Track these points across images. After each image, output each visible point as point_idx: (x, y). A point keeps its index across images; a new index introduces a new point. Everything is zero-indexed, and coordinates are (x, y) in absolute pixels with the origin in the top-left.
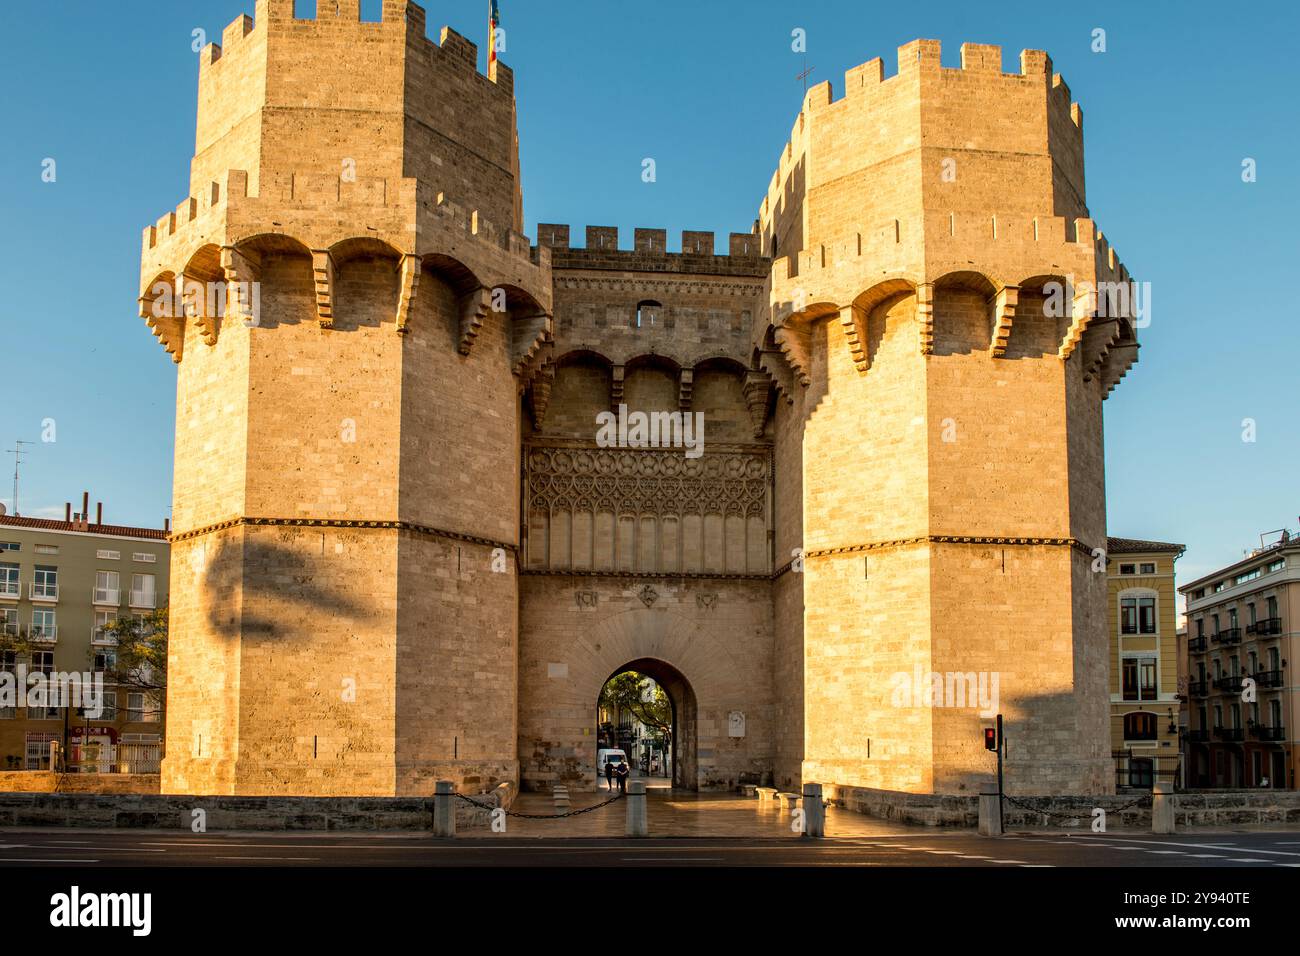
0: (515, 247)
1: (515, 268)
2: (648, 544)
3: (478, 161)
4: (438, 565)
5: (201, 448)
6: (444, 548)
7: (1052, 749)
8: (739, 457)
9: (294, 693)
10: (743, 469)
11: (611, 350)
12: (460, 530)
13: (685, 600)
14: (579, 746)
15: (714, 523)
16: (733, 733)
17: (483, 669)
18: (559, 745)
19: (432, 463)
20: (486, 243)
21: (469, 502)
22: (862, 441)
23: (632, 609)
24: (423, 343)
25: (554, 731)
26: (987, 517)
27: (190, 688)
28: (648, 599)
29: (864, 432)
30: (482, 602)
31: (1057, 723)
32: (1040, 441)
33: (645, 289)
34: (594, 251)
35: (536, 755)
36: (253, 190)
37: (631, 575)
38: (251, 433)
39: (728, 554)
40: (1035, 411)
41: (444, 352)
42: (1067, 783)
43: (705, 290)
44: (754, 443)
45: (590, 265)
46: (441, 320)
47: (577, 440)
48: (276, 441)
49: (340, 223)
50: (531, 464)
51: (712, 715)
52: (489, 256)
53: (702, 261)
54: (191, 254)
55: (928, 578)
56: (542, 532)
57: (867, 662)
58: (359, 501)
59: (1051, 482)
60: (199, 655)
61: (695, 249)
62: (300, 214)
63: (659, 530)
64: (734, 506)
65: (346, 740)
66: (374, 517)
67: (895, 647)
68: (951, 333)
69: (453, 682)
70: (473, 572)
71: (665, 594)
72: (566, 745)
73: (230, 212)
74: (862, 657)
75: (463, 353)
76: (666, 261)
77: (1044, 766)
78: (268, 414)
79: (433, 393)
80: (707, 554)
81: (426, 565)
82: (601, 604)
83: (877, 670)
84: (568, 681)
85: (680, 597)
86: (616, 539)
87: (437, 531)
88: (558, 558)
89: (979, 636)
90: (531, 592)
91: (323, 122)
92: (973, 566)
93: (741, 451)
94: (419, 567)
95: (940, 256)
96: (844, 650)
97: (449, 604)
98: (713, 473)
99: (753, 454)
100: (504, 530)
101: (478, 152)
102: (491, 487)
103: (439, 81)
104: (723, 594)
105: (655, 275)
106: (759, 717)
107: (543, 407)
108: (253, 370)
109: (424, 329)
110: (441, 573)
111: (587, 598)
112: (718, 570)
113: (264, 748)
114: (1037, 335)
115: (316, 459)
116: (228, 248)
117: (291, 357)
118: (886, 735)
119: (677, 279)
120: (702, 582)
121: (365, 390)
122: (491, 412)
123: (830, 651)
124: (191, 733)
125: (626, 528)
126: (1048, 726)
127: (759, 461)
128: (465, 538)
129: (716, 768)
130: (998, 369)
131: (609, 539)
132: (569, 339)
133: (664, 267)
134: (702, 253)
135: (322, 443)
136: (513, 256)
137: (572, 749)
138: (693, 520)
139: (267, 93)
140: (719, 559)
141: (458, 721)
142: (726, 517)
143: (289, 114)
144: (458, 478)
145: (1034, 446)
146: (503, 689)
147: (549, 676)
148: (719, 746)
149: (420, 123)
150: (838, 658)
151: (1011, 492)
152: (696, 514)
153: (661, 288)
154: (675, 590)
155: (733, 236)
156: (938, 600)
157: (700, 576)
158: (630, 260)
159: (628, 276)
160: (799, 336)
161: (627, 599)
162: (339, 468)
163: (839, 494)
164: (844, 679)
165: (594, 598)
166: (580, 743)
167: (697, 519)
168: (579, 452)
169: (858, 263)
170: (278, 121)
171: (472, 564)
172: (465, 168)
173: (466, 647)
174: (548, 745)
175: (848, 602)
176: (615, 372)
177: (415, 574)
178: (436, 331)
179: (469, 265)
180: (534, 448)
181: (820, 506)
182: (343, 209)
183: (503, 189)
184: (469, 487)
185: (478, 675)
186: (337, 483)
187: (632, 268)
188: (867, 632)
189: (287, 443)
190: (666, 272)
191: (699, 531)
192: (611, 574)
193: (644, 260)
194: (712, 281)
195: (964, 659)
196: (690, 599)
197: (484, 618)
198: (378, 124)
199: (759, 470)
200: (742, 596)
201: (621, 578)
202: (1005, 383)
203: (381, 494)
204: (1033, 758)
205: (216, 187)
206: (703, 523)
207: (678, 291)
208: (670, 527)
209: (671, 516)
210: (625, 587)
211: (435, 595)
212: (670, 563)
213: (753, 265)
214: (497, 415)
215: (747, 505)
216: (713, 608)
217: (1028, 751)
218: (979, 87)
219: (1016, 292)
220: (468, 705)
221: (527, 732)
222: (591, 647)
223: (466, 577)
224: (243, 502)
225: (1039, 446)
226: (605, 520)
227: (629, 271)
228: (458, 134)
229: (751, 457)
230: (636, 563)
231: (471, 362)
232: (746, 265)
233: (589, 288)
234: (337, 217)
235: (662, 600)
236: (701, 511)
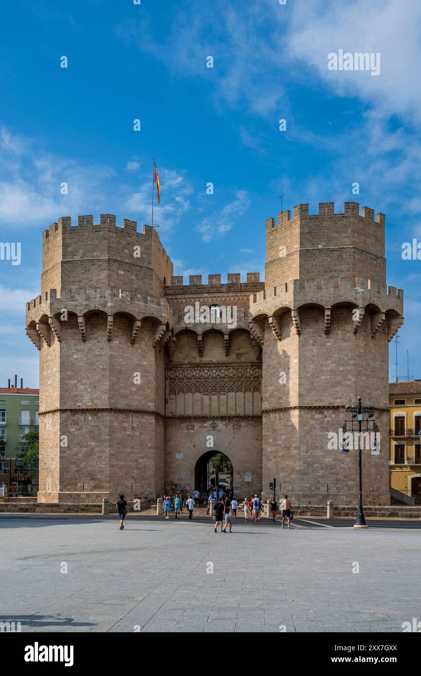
0: (150, 301)
1: (150, 309)
2: (215, 404)
3: (138, 268)
4: (124, 422)
5: (47, 382)
6: (126, 416)
7: (346, 488)
8: (250, 367)
9: (76, 469)
10: (252, 372)
11: (197, 328)
12: (132, 408)
13: (228, 427)
14: (188, 486)
15: (240, 395)
16: (247, 480)
17: (142, 458)
18: (180, 485)
19: (122, 385)
20: (138, 303)
21: (136, 398)
22: (279, 367)
23: (208, 431)
24: (117, 342)
25: (178, 479)
26: (321, 397)
27: (45, 467)
28: (214, 427)
29: (280, 364)
30: (141, 434)
31: (349, 478)
32: (344, 366)
33: (212, 300)
34: (192, 286)
35: (172, 489)
36: (58, 296)
37: (207, 417)
38: (61, 379)
39: (246, 407)
40: (343, 354)
41: (126, 344)
42: (352, 502)
43: (237, 298)
44: (256, 361)
45: (191, 292)
46: (124, 332)
47: (186, 364)
48: (69, 381)
49: (86, 305)
50: (169, 374)
51: (239, 473)
52: (140, 307)
53: (235, 286)
54: (40, 316)
55: (298, 422)
56: (174, 401)
57: (280, 454)
58: (96, 401)
59: (348, 383)
60: (48, 455)
61: (232, 281)
62: (73, 303)
63: (219, 398)
64: (248, 387)
65: (93, 485)
66: (101, 407)
67: (288, 448)
68: (308, 325)
69: (130, 463)
70: (138, 423)
71: (220, 425)
72: (182, 485)
73: (51, 304)
74: (278, 452)
75: (133, 343)
76: (221, 287)
77: (343, 495)
78: (66, 372)
79: (121, 359)
80: (237, 408)
81: (119, 422)
82: (195, 429)
83: (283, 457)
84: (183, 460)
85: (226, 425)
86: (202, 403)
87: (123, 410)
88: (180, 411)
89: (318, 444)
90: (169, 425)
91: (82, 265)
92: (316, 417)
93: (250, 365)
94: (117, 423)
95: (300, 298)
96: (273, 449)
97: (128, 436)
98: (240, 375)
99: (256, 366)
100: (150, 406)
101: (138, 264)
102: (145, 391)
103: (122, 241)
104: (243, 424)
105: (216, 294)
106: (257, 474)
107: (172, 352)
108: (61, 357)
109: (117, 337)
110: (125, 424)
111: (190, 427)
112: (242, 414)
113: (68, 488)
114: (344, 323)
115: (82, 387)
116: (51, 317)
117: (73, 351)
118: (285, 482)
119: (225, 295)
120: (235, 419)
121: (97, 362)
122: (144, 363)
123: (269, 449)
124: (46, 482)
125: (206, 398)
126: (345, 479)
127: (258, 369)
128: (134, 411)
129: (240, 494)
130: (327, 338)
131: (199, 403)
132: (180, 325)
133: (220, 290)
134: (235, 283)
135: (84, 381)
136: (150, 305)
137: (185, 487)
138: (232, 394)
139: (63, 256)
140: (242, 410)
141: (133, 477)
142: (245, 392)
143: (71, 263)
144: (131, 390)
145: (341, 368)
146: (150, 465)
147: (176, 458)
148: (241, 485)
149: (114, 260)
150: (271, 452)
151: (332, 387)
152: (233, 391)
153: (219, 299)
154: (224, 423)
155: (248, 274)
156: (302, 431)
157: (234, 417)
158: (206, 288)
159: (205, 295)
160: (259, 325)
161: (206, 427)
162: (89, 390)
163: (272, 388)
164: (273, 460)
165: (193, 426)
166: (188, 484)
167: (233, 394)
168: (187, 369)
169: (274, 299)
170: (67, 266)
171: (137, 420)
172: (132, 272)
173: (136, 450)
174: (176, 485)
175: (274, 430)
176: (198, 337)
177: (116, 426)
178: (122, 337)
179: (132, 313)
180: (170, 368)
181: (266, 392)
182: (87, 300)
183: (148, 275)
184: (136, 392)
185: (140, 460)
186: (89, 395)
187: (207, 292)
188: (280, 442)
189: (73, 382)
190: (221, 292)
191: (234, 398)
192: (199, 417)
193: (212, 288)
194: (239, 294)
195: (311, 453)
196: (230, 426)
197: (143, 439)
198: (100, 263)
199: (258, 372)
200: (251, 424)
201: (203, 418)
202: (330, 344)
203: (103, 398)
204: (339, 492)
205: (47, 293)
206: (236, 395)
207: (226, 300)
208: (223, 397)
209: (223, 393)
210: (205, 422)
211: (123, 433)
212: (223, 412)
213: (256, 286)
214: (146, 364)
215: (253, 387)
216: (239, 430)
217: (337, 489)
218: (324, 221)
219: (330, 310)
220: (136, 471)
221: (168, 480)
222: (192, 446)
223: (135, 425)
224: (59, 403)
225: (344, 368)
226: (198, 395)
227: (206, 293)
228: (129, 259)
229: (255, 367)
230: (210, 412)
231: (136, 346)
232: (254, 286)
233: (191, 301)
234: (85, 303)
235: (219, 427)
236: (235, 390)
